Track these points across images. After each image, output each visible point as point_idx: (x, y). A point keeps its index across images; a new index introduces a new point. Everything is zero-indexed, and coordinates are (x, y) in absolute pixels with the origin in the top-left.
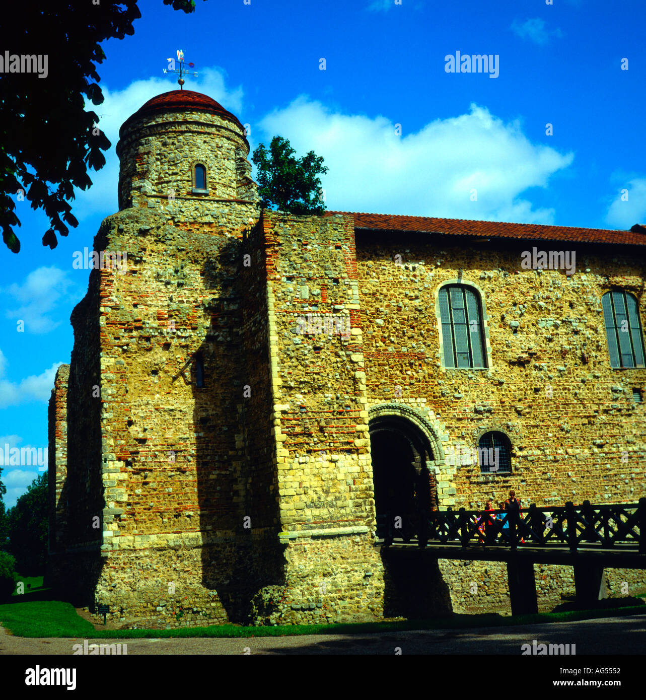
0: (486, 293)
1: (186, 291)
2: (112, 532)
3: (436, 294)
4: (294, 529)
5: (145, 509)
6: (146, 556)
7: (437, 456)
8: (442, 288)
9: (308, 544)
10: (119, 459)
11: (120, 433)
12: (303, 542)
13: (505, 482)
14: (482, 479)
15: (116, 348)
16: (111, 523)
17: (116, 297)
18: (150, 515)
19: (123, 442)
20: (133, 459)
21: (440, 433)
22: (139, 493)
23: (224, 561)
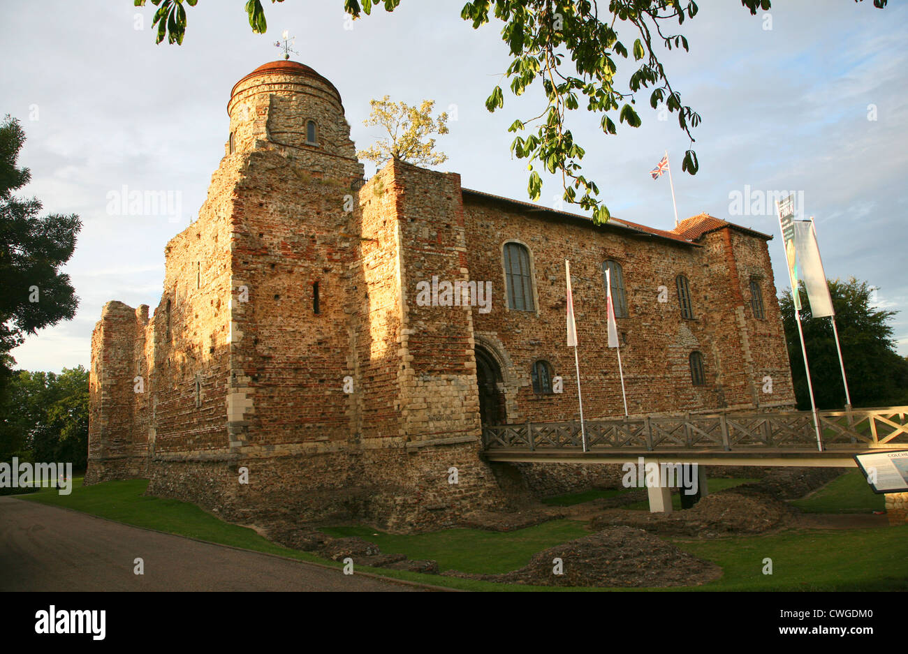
0: (535, 252)
1: (305, 226)
2: (241, 442)
3: (502, 249)
4: (421, 439)
5: (270, 421)
6: (271, 464)
7: (505, 379)
8: (506, 244)
9: (431, 452)
10: (247, 374)
11: (248, 351)
12: (428, 450)
13: (550, 399)
14: (534, 397)
15: (245, 271)
16: (240, 434)
17: (245, 225)
18: (275, 427)
19: (251, 359)
20: (259, 375)
21: (507, 360)
22: (265, 407)
23: (339, 468)
